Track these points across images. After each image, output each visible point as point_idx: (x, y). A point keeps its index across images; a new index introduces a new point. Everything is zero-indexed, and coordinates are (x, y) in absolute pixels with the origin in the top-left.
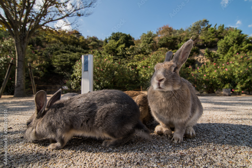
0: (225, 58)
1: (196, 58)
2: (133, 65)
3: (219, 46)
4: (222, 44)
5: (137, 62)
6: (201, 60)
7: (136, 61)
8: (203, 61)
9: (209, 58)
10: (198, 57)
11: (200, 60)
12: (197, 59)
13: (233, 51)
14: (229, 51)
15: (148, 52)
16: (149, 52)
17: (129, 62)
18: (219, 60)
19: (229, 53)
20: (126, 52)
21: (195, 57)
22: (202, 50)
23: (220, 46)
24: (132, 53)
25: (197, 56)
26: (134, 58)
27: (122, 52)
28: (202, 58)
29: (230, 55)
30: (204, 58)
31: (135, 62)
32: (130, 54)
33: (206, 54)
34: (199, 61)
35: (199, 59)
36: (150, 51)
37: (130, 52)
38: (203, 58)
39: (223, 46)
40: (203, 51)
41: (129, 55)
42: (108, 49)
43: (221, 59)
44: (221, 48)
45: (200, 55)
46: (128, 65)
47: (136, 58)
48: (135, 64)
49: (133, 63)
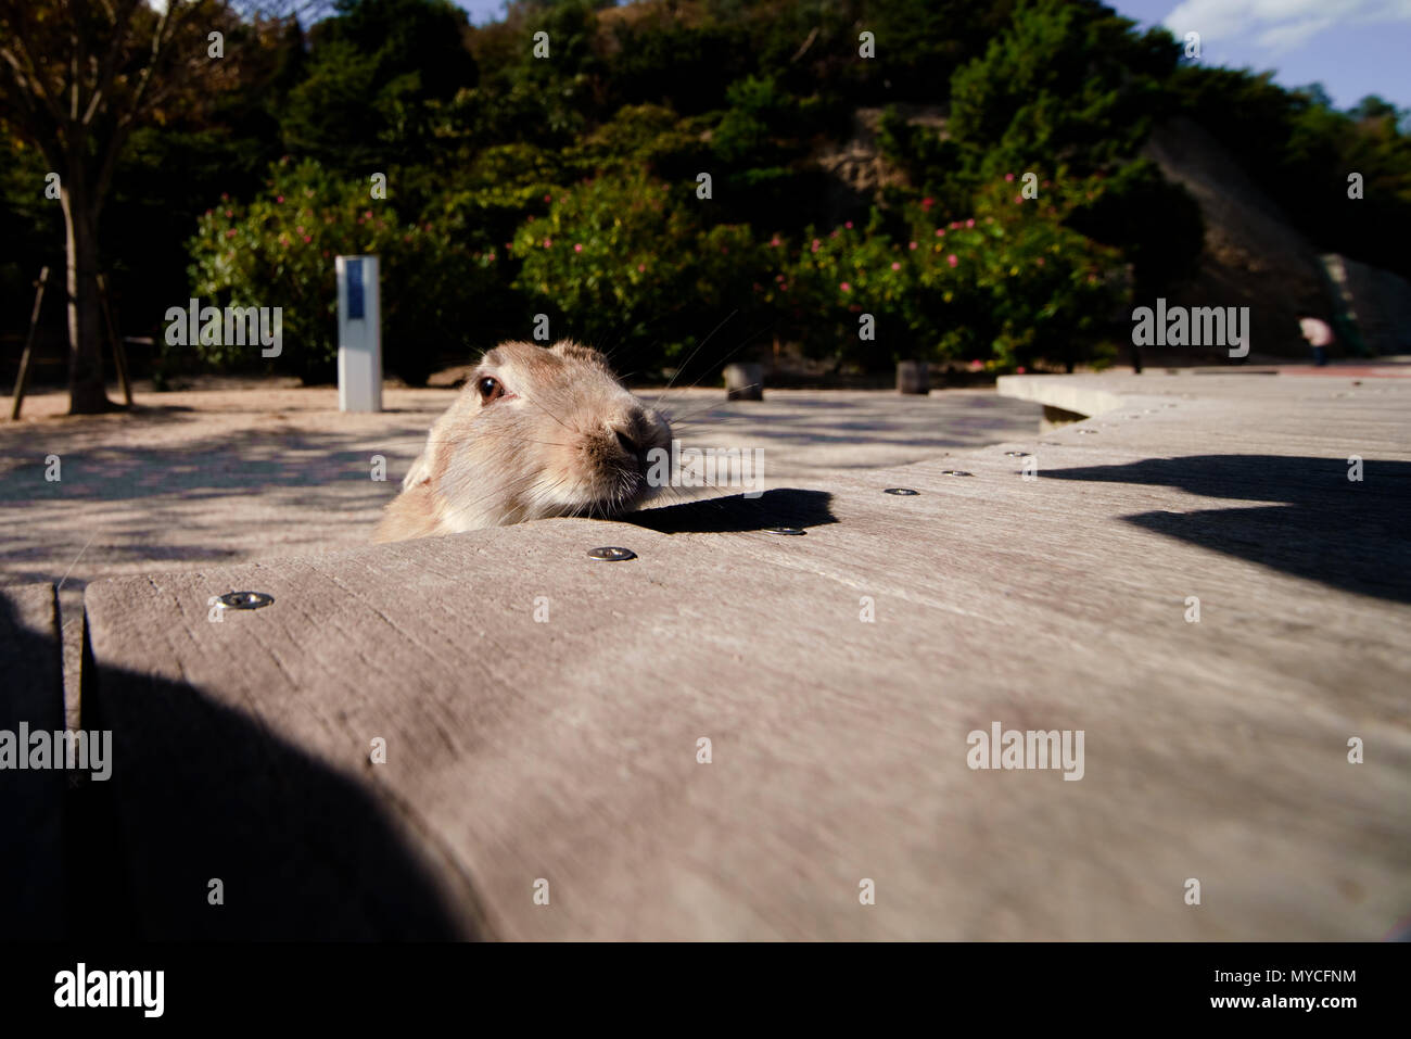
0: (989, 170)
1: (829, 161)
2: (477, 208)
3: (958, 98)
4: (974, 89)
5: (497, 191)
6: (862, 174)
7: (490, 186)
8: (871, 180)
9: (901, 165)
10: (841, 158)
11: (854, 173)
12: (840, 165)
13: (1029, 130)
14: (1013, 128)
15: (560, 127)
16: (564, 124)
17: (454, 191)
18: (956, 180)
19: (1013, 138)
20: (432, 126)
21: (824, 155)
22: (869, 112)
23: (964, 94)
24: (467, 133)
25: (839, 151)
26: (480, 163)
27: (406, 124)
28: (868, 160)
29: (1012, 153)
30: (877, 163)
31: (485, 191)
32: (454, 134)
33: (888, 139)
34: (846, 177)
35: (847, 167)
36: (570, 124)
37: (455, 128)
38: (873, 159)
39: (980, 98)
40: (874, 118)
41: (449, 143)
42: (325, 100)
43: (964, 174)
44: (968, 108)
45: (856, 143)
46: (449, 207)
47: (491, 162)
48: (490, 199)
49: (477, 196)
